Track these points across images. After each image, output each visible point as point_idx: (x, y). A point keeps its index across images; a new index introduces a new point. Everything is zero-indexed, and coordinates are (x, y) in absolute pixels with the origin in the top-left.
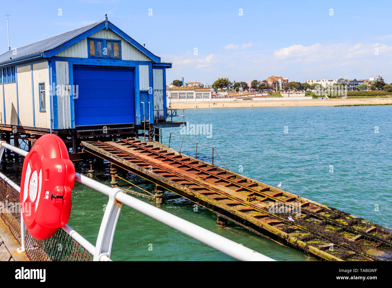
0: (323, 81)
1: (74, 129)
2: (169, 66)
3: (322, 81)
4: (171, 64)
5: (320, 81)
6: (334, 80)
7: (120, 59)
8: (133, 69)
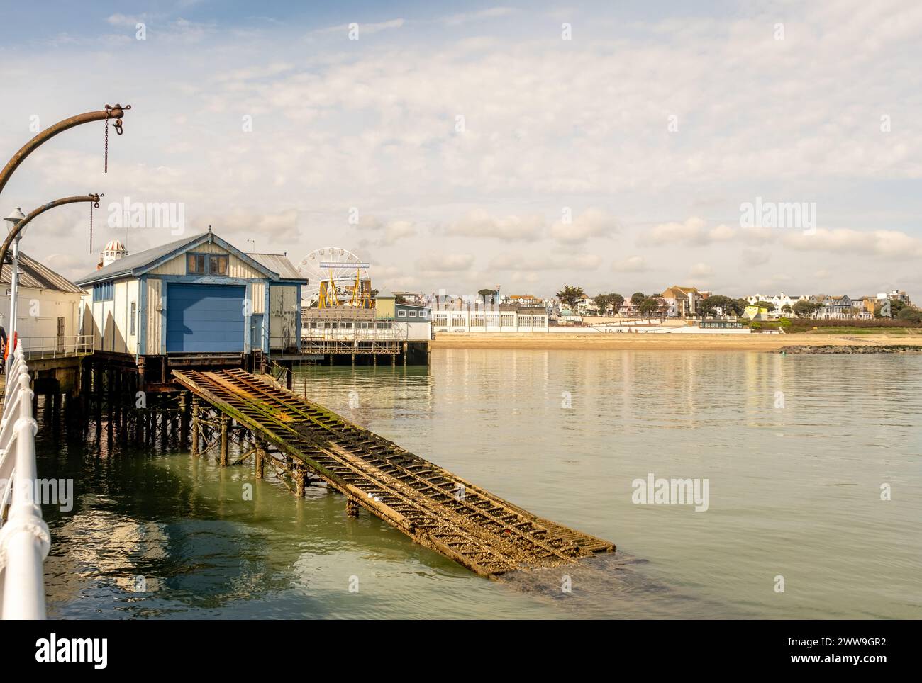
0: (780, 298)
1: (164, 356)
2: (305, 282)
3: (776, 297)
4: (307, 280)
5: (773, 298)
6: (802, 297)
7: (228, 276)
8: (244, 287)
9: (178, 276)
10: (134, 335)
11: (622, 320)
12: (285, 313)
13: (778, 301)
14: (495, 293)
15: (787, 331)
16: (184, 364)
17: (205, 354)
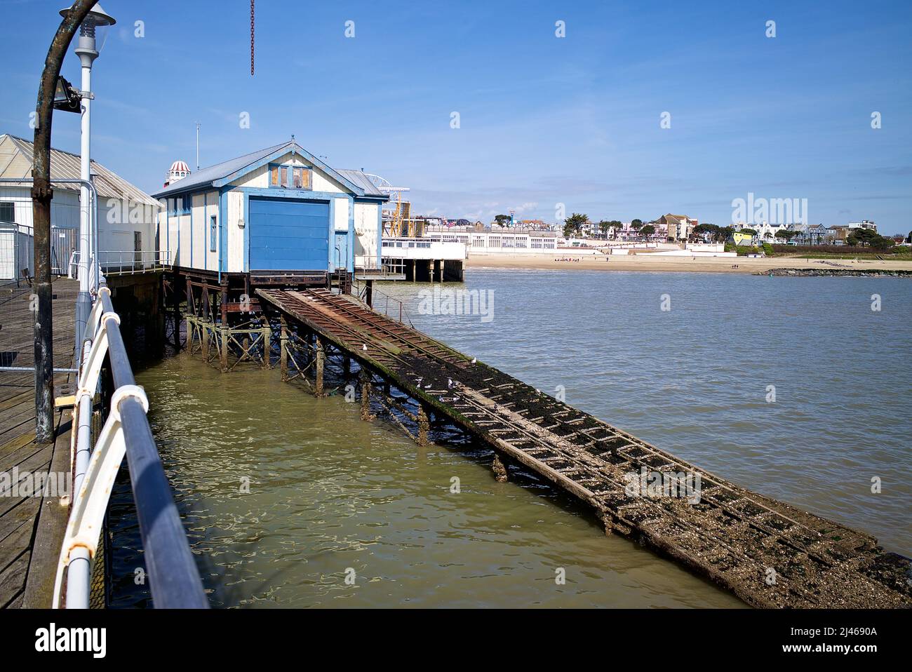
0: (762, 226)
1: (247, 274)
2: (386, 199)
3: (759, 225)
4: (388, 197)
5: (756, 225)
6: (782, 225)
7: (311, 190)
8: (328, 202)
9: (260, 189)
10: (215, 251)
11: (622, 243)
12: (366, 230)
13: (760, 228)
14: (510, 219)
15: (768, 255)
16: (266, 283)
17: (289, 273)
